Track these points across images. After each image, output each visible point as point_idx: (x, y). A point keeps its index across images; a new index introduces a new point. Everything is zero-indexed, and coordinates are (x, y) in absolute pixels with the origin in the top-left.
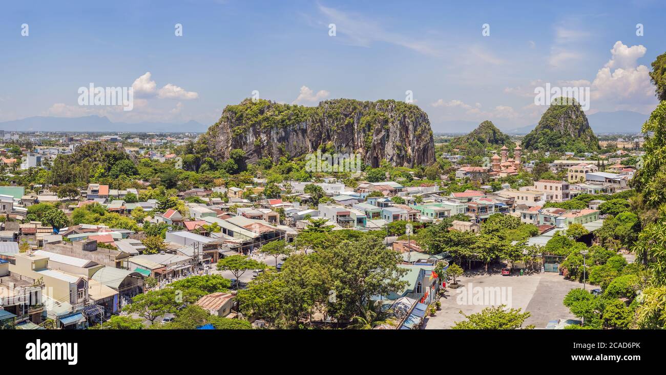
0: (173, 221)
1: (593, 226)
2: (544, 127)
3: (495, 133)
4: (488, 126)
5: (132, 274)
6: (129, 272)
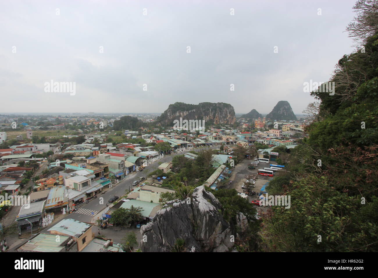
0: (153, 141)
3: (256, 113)
4: (254, 111)
5: (139, 158)
6: (138, 157)
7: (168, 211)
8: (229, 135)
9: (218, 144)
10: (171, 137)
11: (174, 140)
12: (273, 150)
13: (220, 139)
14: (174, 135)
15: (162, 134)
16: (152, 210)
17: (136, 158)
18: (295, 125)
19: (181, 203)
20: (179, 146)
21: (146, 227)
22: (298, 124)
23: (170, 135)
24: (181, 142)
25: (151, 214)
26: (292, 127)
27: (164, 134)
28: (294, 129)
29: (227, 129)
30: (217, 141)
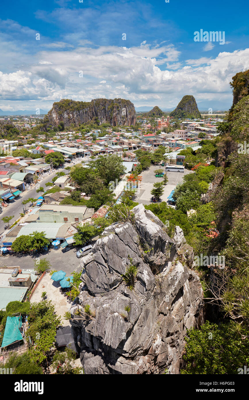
0: (40, 151)
1: (195, 149)
2: (179, 108)
3: (159, 111)
4: (157, 108)
5: (28, 174)
6: (26, 174)
7: (111, 238)
8: (130, 138)
9: (119, 150)
10: (63, 146)
11: (66, 148)
12: (179, 153)
13: (122, 143)
14: (66, 142)
15: (49, 141)
16: (58, 231)
17: (24, 175)
18: (200, 124)
19: (124, 227)
20: (74, 155)
21: (86, 259)
22: (203, 123)
23: (61, 143)
24: (75, 150)
25: (57, 234)
26: (197, 126)
27: (52, 141)
28: (199, 129)
29: (128, 131)
30: (118, 147)
